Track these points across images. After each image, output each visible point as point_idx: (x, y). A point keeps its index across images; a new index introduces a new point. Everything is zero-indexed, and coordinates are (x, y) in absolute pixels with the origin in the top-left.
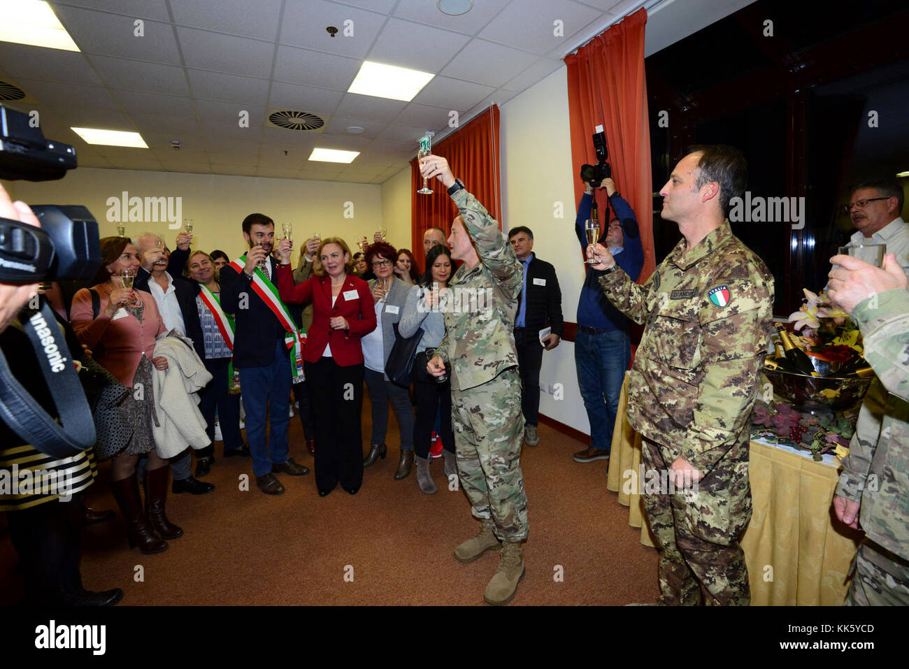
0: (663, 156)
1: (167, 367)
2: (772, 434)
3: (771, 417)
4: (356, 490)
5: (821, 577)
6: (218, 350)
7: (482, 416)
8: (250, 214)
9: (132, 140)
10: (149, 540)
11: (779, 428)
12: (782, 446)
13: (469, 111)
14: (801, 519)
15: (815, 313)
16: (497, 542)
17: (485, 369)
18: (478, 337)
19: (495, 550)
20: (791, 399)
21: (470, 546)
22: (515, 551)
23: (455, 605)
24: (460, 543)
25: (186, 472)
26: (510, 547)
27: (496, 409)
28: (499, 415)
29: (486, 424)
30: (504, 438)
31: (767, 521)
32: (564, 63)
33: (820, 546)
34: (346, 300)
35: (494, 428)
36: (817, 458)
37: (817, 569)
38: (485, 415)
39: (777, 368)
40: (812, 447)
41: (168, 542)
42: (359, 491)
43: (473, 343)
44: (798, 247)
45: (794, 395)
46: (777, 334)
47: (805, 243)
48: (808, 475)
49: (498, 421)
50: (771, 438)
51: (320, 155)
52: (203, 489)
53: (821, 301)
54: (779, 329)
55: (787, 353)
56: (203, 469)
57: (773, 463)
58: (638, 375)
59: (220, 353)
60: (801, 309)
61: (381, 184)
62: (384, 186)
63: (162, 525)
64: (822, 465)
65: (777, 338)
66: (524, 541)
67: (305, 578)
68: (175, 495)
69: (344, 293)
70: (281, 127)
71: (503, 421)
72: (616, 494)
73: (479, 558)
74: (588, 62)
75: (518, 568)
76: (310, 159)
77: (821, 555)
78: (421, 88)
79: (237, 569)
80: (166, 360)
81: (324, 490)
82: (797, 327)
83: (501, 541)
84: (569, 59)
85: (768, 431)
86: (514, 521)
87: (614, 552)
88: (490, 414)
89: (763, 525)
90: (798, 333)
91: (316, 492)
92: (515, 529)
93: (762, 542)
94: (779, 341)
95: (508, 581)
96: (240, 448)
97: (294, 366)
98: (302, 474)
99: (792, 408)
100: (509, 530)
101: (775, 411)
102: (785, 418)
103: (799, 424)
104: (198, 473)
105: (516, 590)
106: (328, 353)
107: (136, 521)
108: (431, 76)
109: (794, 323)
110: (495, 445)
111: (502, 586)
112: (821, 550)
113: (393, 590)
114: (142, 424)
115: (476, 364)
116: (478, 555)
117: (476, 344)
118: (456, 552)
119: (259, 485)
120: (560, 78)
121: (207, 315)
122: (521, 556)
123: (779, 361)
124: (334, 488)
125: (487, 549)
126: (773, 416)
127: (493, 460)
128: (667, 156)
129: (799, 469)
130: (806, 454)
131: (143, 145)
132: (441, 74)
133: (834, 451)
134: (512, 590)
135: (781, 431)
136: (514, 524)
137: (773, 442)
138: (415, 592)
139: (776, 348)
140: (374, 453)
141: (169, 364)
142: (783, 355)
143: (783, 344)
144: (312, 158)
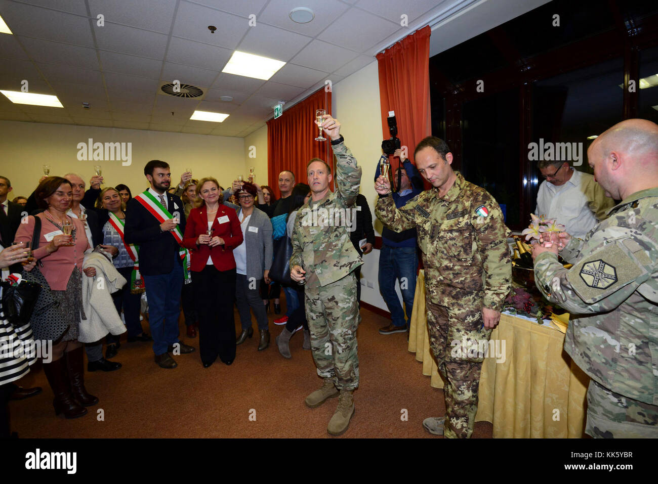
0: (441, 123)
1: (95, 275)
2: (513, 308)
3: (512, 297)
4: (231, 362)
5: (544, 399)
6: (124, 261)
7: (337, 303)
8: (150, 160)
9: (51, 101)
10: (72, 408)
11: (517, 304)
12: (519, 315)
13: (310, 88)
14: (532, 362)
15: (538, 229)
16: (337, 391)
17: (340, 269)
18: (335, 246)
19: (333, 398)
20: (524, 285)
21: (316, 396)
22: (349, 397)
23: (307, 438)
24: (309, 395)
25: (99, 355)
26: (345, 394)
27: (346, 297)
28: (348, 300)
29: (340, 308)
30: (351, 317)
31: (512, 365)
32: (376, 59)
33: (543, 378)
34: (220, 223)
35: (345, 310)
36: (540, 322)
37: (542, 393)
38: (339, 301)
39: (515, 265)
40: (537, 316)
41: (87, 408)
42: (234, 362)
43: (332, 251)
44: (527, 183)
45: (526, 283)
46: (515, 243)
47: (532, 181)
48: (536, 333)
49: (348, 305)
50: (513, 311)
51: (199, 115)
52: (114, 367)
53: (542, 222)
54: (516, 240)
55: (522, 255)
56: (112, 352)
57: (514, 327)
58: (434, 271)
59: (125, 264)
60: (529, 227)
61: (244, 137)
62: (247, 139)
63: (82, 395)
64: (544, 327)
65: (515, 246)
66: (356, 389)
67: (196, 427)
68: (90, 373)
69: (218, 218)
70: (170, 95)
71: (351, 304)
72: (415, 354)
73: (322, 404)
74: (392, 59)
75: (351, 409)
76: (191, 118)
77: (544, 384)
78: (276, 71)
79: (143, 424)
80: (95, 269)
81: (207, 363)
82: (527, 238)
83: (339, 390)
84: (379, 56)
85: (510, 306)
86: (352, 374)
87: (414, 393)
88: (342, 301)
89: (509, 368)
90: (528, 242)
91: (201, 365)
92: (351, 380)
93: (509, 378)
94: (516, 247)
95: (343, 418)
96: (140, 335)
97: (186, 271)
98: (190, 352)
99: (525, 291)
100: (347, 381)
101: (515, 293)
102: (521, 297)
103: (529, 301)
104: (108, 355)
105: (349, 424)
106: (210, 262)
107: (62, 393)
108: (283, 63)
109: (526, 235)
110: (346, 323)
111: (340, 422)
112: (544, 380)
113: (262, 430)
114: (72, 318)
115: (335, 265)
116: (322, 402)
117: (334, 252)
118: (307, 401)
119: (156, 362)
120: (373, 69)
121: (115, 236)
122: (353, 400)
123: (517, 261)
124: (214, 361)
125: (328, 398)
126: (514, 296)
127: (345, 333)
128: (444, 123)
129: (530, 330)
130: (534, 320)
131: (59, 105)
132: (290, 62)
133: (551, 317)
134: (347, 424)
135: (518, 306)
136: (351, 377)
137: (513, 313)
138: (278, 431)
139: (514, 252)
140: (244, 334)
141: (97, 272)
142: (519, 257)
143: (518, 249)
144: (193, 118)
